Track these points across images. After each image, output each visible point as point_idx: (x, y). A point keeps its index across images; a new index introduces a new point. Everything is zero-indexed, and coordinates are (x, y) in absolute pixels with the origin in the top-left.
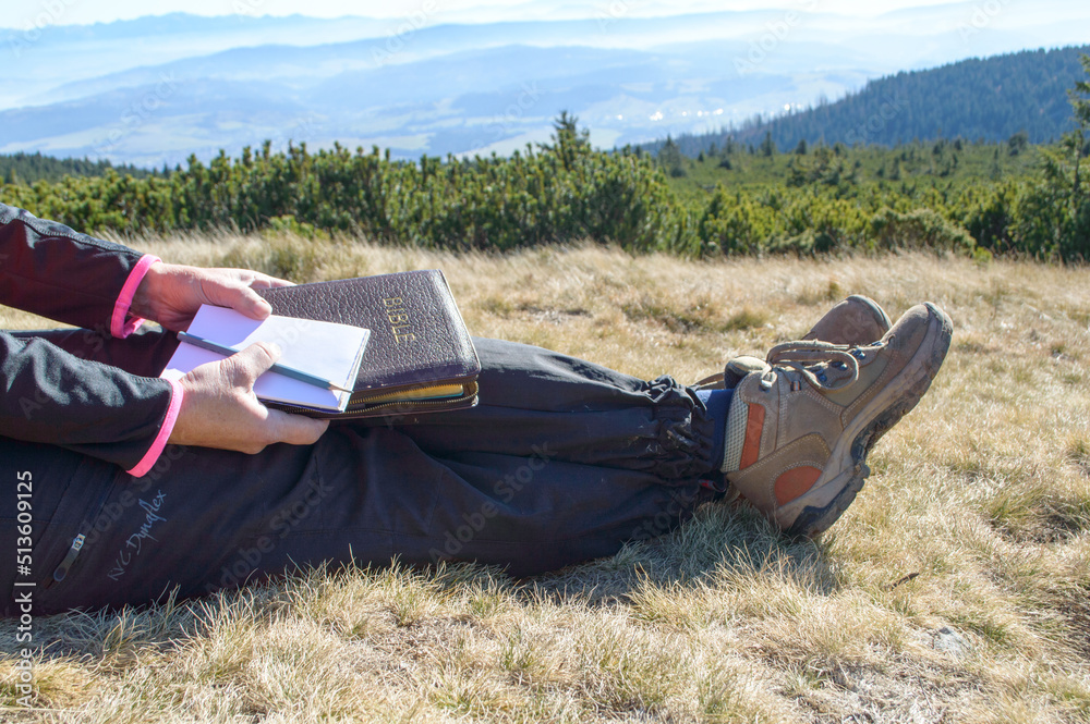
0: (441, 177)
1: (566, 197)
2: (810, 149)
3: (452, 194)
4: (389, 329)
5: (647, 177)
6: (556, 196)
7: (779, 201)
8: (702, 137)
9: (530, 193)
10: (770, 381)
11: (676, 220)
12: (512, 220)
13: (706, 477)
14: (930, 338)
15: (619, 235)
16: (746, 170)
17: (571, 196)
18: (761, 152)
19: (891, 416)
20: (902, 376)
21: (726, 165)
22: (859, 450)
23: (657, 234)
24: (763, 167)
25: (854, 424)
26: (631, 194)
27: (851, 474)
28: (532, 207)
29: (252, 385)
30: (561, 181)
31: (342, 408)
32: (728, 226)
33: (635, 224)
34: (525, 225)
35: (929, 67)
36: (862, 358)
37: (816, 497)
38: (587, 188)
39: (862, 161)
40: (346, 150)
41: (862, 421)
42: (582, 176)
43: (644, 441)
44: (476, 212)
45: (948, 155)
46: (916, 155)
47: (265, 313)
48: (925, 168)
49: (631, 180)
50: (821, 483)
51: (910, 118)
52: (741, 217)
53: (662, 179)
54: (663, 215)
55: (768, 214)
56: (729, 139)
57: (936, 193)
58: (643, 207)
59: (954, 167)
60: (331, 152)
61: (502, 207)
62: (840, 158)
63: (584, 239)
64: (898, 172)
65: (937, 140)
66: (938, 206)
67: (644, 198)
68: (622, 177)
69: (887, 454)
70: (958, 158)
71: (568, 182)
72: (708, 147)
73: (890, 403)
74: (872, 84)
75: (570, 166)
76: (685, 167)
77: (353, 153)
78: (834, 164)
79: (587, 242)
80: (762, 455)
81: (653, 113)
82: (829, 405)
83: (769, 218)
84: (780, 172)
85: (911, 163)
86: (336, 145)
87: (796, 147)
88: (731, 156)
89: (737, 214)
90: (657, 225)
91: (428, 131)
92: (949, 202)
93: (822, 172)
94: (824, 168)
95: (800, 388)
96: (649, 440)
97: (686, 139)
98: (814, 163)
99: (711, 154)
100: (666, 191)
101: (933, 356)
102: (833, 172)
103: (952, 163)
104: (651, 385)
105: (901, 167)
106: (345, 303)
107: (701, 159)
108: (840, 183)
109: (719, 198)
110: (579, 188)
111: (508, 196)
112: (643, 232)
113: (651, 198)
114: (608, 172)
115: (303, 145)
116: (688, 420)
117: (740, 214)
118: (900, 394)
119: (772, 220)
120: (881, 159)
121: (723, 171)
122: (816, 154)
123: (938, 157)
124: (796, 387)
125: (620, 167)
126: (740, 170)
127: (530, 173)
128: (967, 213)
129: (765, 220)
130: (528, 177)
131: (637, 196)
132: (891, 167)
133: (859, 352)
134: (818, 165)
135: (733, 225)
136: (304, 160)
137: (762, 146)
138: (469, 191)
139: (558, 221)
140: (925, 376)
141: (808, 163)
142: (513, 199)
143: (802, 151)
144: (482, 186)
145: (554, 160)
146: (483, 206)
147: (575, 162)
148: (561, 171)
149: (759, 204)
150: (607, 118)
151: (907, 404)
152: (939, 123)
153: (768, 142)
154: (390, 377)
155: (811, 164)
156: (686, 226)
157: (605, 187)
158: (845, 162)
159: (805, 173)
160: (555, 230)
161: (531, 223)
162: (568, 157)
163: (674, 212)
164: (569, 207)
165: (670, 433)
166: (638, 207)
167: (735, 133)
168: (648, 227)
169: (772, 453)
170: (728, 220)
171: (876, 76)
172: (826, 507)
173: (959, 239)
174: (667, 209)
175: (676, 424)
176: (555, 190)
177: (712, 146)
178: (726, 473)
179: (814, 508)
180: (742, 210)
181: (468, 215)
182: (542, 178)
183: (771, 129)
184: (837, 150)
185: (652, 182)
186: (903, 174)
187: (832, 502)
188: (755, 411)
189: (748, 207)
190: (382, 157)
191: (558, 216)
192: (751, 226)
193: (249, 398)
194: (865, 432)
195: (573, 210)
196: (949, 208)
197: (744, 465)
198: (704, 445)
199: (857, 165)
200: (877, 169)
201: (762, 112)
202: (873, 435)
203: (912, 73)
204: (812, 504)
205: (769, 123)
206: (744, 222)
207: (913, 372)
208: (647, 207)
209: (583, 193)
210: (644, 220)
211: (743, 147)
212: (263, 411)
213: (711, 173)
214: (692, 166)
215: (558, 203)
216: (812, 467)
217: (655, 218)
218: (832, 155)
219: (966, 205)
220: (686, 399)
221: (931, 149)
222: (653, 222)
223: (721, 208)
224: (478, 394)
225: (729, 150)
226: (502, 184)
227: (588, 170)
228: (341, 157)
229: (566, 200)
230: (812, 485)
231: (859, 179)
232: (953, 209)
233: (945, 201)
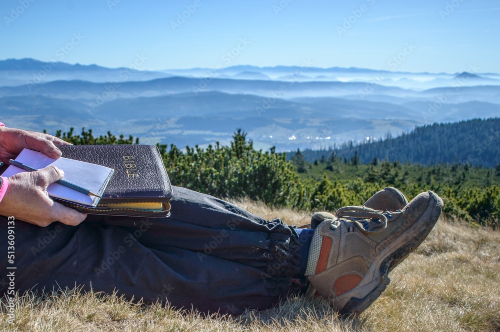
0: (166, 156)
1: (236, 172)
2: (379, 163)
3: (172, 165)
4: (125, 170)
5: (283, 165)
6: (231, 172)
7: (359, 188)
8: (318, 151)
9: (215, 168)
10: (336, 225)
11: (298, 191)
12: (203, 182)
13: (296, 276)
14: (429, 209)
15: (264, 196)
16: (342, 172)
17: (239, 172)
18: (351, 162)
19: (404, 251)
20: (412, 228)
21: (330, 168)
22: (385, 269)
23: (286, 198)
24: (351, 171)
25: (383, 253)
26: (273, 174)
27: (379, 281)
28: (216, 176)
29: (46, 187)
30: (233, 163)
31: (95, 205)
32: (328, 199)
33: (274, 192)
34: (211, 186)
35: (452, 122)
36: (390, 217)
37: (358, 292)
38: (248, 169)
39: (409, 172)
40: (114, 136)
41: (387, 253)
42: (246, 162)
43: (262, 251)
44: (184, 177)
45: (460, 172)
46: (441, 171)
47: (58, 155)
48: (446, 179)
49: (273, 166)
50: (361, 284)
51: (439, 150)
52: (336, 195)
53: (292, 168)
54: (291, 188)
55: (352, 194)
56: (333, 153)
57: (451, 191)
58: (280, 182)
59: (463, 180)
60: (106, 137)
61: (199, 175)
62: (396, 169)
63: (244, 197)
64: (430, 180)
65: (454, 163)
66: (451, 197)
67: (281, 177)
68: (269, 164)
69: (403, 289)
70: (466, 175)
71: (237, 164)
72: (320, 158)
73: (404, 243)
74: (418, 129)
75: (240, 156)
76: (306, 167)
77: (118, 138)
78: (393, 172)
79: (246, 199)
80: (328, 266)
81: (291, 136)
82: (369, 241)
83: (353, 197)
84: (361, 175)
85: (438, 176)
86: (109, 133)
87: (372, 162)
88: (333, 163)
89: (334, 193)
90: (287, 193)
91: (162, 135)
92: (459, 197)
93: (385, 176)
94: (386, 174)
95: (353, 231)
96: (265, 250)
97: (308, 151)
98: (381, 171)
99: (322, 161)
100: (293, 174)
101: (431, 218)
102: (391, 176)
103: (462, 177)
104: (269, 222)
105: (432, 177)
106: (102, 155)
107: (316, 163)
108: (395, 182)
109: (324, 183)
110: (244, 169)
111: (203, 169)
112: (279, 197)
113: (285, 178)
114: (261, 161)
115: (90, 131)
116: (288, 241)
117: (336, 192)
118: (410, 238)
119: (354, 198)
120: (420, 172)
121: (328, 171)
122: (383, 165)
123: (454, 173)
124: (351, 230)
125: (268, 158)
126: (338, 172)
127: (216, 157)
128: (468, 203)
129: (350, 198)
130: (215, 159)
131: (276, 175)
132: (426, 177)
133: (389, 214)
134: (383, 172)
135: (331, 199)
136: (90, 139)
137: (352, 159)
138: (181, 164)
139: (230, 186)
140: (426, 229)
141: (378, 170)
142: (206, 171)
143: (375, 164)
144: (189, 163)
145: (230, 151)
146: (188, 173)
147: (243, 154)
148: (234, 158)
149: (347, 189)
150: (264, 136)
151: (414, 244)
152: (456, 154)
153: (356, 157)
154: (122, 193)
155: (379, 171)
156: (303, 196)
157: (258, 168)
158: (399, 171)
159: (375, 176)
160: (228, 191)
161: (214, 185)
162: (239, 151)
163: (297, 187)
164: (237, 178)
165: (277, 247)
166: (277, 182)
167: (336, 151)
168: (282, 193)
169: (335, 266)
170: (329, 196)
171: (421, 125)
172: (363, 299)
173: (463, 216)
174: (293, 185)
175: (280, 243)
176: (230, 168)
177: (323, 157)
178: (308, 276)
179: (356, 299)
180: (337, 190)
181: (179, 178)
182: (223, 160)
183: (358, 150)
184: (395, 165)
185: (286, 169)
186: (433, 181)
187: (367, 296)
188: (327, 241)
189: (341, 189)
190: (134, 142)
191: (230, 183)
192: (341, 200)
193: (44, 194)
194: (389, 258)
195: (239, 180)
196: (458, 200)
197: (318, 271)
198: (295, 257)
199: (406, 174)
200: (418, 177)
201: (353, 140)
202: (394, 261)
203: (442, 125)
204: (355, 296)
205: (357, 146)
206: (338, 198)
207: (418, 227)
208: (282, 183)
209: (245, 172)
210: (279, 189)
211: (341, 159)
212: (51, 202)
213: (321, 172)
214: (310, 167)
215: (231, 176)
216: (357, 275)
217: (286, 189)
218: (392, 167)
219: (468, 199)
220: (287, 230)
221: (450, 169)
222: (285, 191)
223: (325, 189)
224: (171, 211)
225: (333, 159)
226: (200, 162)
227: (250, 159)
228: (111, 139)
229: (236, 175)
230: (356, 285)
231: (407, 182)
232: (460, 200)
233: (456, 195)
